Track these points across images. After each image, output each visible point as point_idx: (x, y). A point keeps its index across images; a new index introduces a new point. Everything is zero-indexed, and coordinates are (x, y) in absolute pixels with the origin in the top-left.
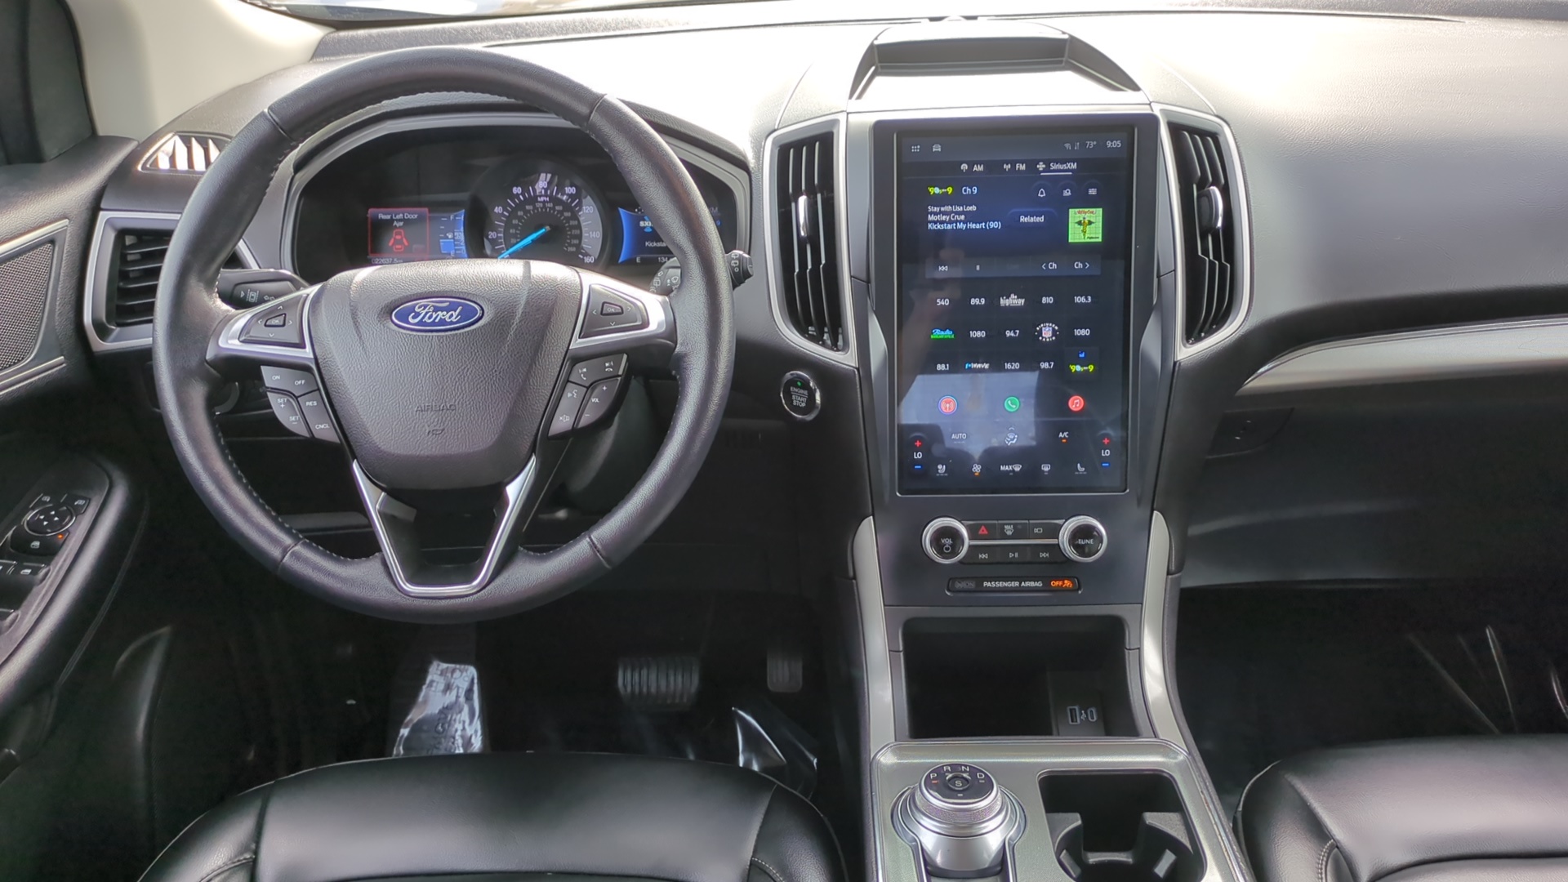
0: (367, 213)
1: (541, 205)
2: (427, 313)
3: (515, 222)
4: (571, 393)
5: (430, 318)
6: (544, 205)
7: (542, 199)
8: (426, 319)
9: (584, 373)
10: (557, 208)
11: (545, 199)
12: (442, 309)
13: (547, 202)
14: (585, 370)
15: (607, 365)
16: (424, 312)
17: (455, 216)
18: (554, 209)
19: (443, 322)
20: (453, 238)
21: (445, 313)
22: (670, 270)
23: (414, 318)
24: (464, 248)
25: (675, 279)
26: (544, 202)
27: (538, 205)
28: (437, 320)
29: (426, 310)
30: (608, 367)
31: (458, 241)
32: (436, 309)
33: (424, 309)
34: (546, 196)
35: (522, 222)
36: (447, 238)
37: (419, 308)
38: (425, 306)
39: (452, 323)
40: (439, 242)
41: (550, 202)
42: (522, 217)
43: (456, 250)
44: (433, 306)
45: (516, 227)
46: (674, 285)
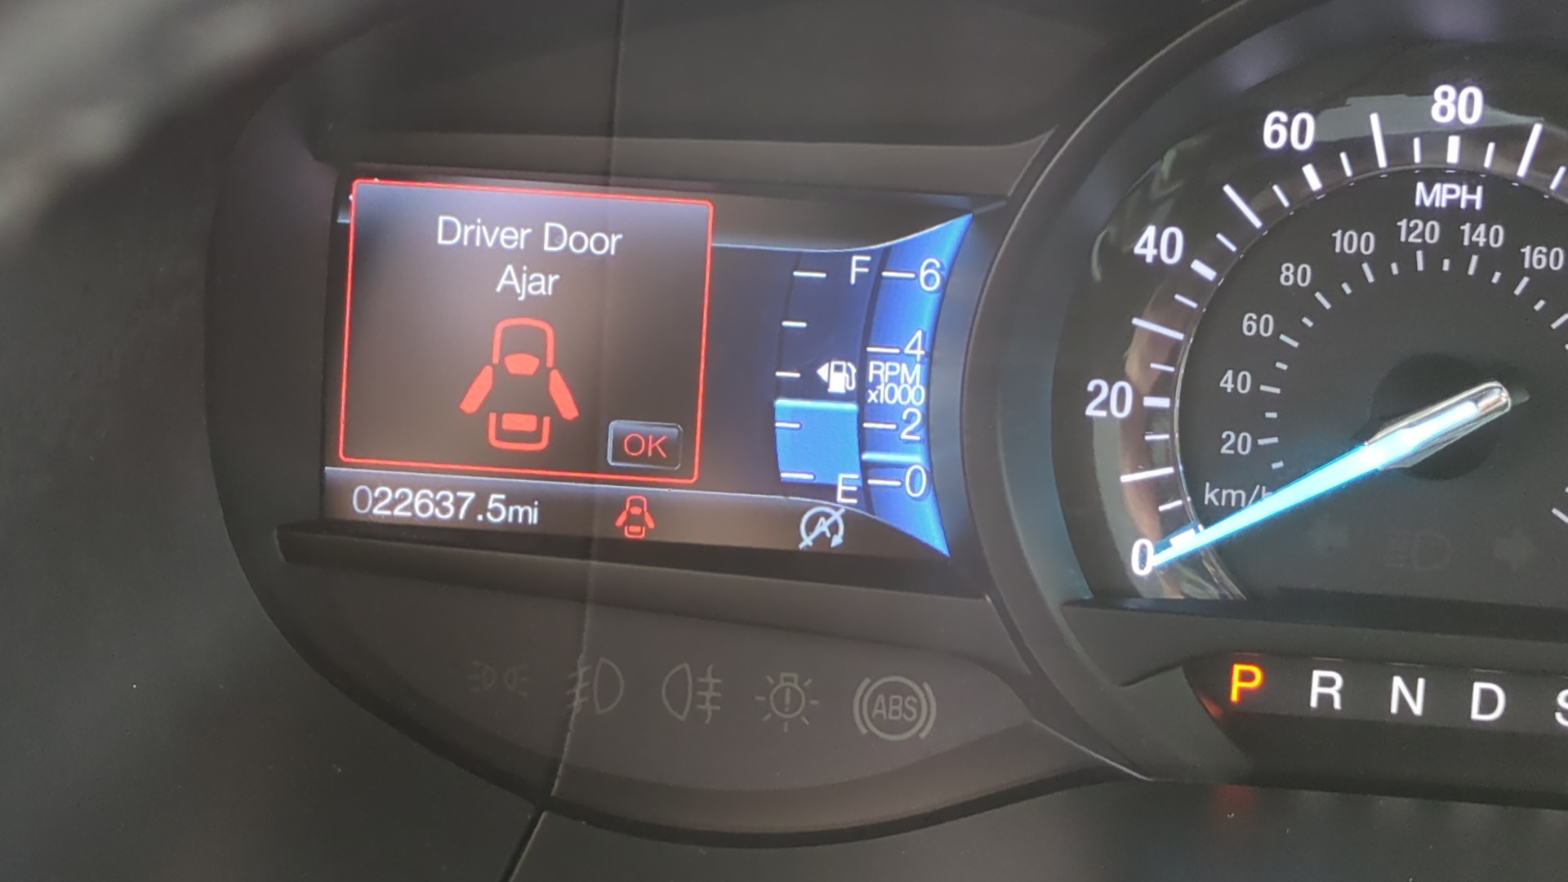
0: (340, 200)
1: (1433, 232)
3: (1255, 325)
6: (1451, 235)
7: (1441, 196)
10: (1535, 257)
11: (1462, 193)
13: (1472, 215)
17: (883, 260)
18: (1508, 259)
20: (859, 394)
24: (916, 460)
26: (1452, 216)
27: (1412, 231)
31: (883, 412)
34: (1467, 175)
35: (1298, 332)
36: (819, 391)
40: (771, 410)
41: (1487, 216)
42: (1300, 299)
43: (866, 469)
45: (1256, 357)
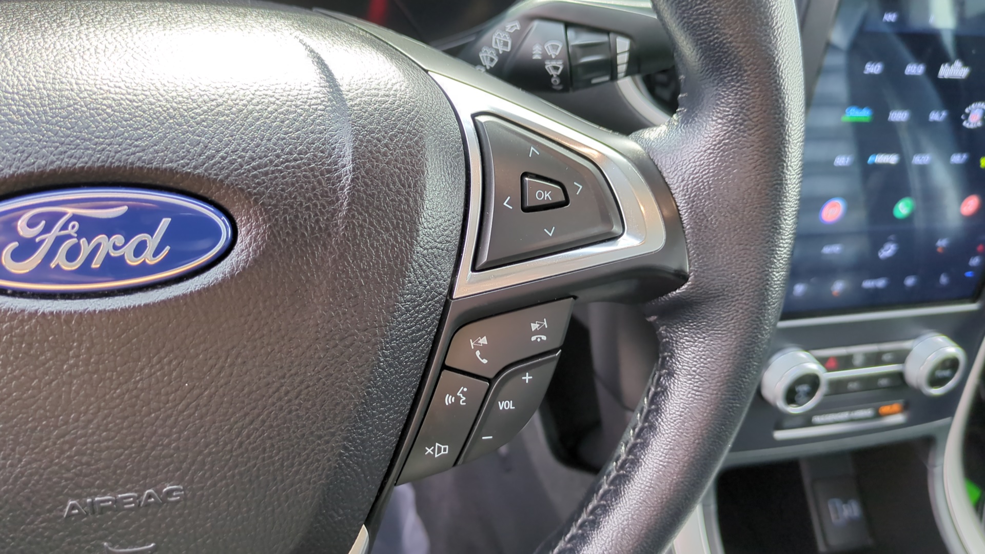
2: (59, 241)
4: (454, 395)
5: (72, 254)
8: (60, 259)
9: (483, 349)
12: (108, 227)
14: (484, 341)
15: (535, 326)
16: (50, 238)
19: (114, 266)
21: (118, 239)
22: (536, 24)
23: (18, 256)
25: (555, 47)
28: (96, 264)
29: (56, 231)
30: (536, 332)
32: (89, 228)
33: (47, 230)
37: (31, 224)
38: (53, 219)
39: (144, 269)
44: (75, 217)
46: (550, 58)
